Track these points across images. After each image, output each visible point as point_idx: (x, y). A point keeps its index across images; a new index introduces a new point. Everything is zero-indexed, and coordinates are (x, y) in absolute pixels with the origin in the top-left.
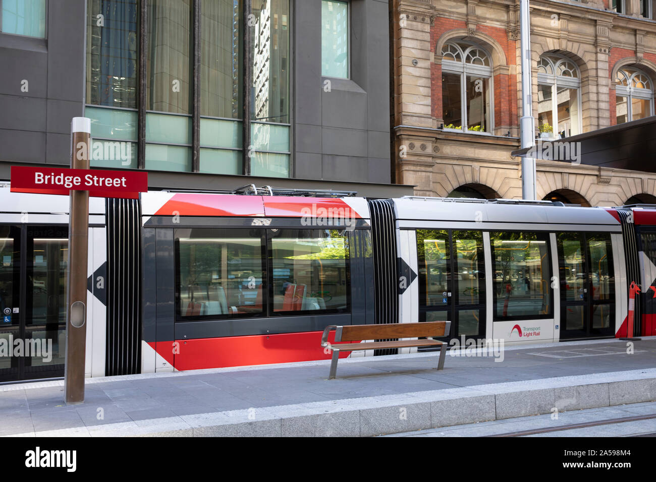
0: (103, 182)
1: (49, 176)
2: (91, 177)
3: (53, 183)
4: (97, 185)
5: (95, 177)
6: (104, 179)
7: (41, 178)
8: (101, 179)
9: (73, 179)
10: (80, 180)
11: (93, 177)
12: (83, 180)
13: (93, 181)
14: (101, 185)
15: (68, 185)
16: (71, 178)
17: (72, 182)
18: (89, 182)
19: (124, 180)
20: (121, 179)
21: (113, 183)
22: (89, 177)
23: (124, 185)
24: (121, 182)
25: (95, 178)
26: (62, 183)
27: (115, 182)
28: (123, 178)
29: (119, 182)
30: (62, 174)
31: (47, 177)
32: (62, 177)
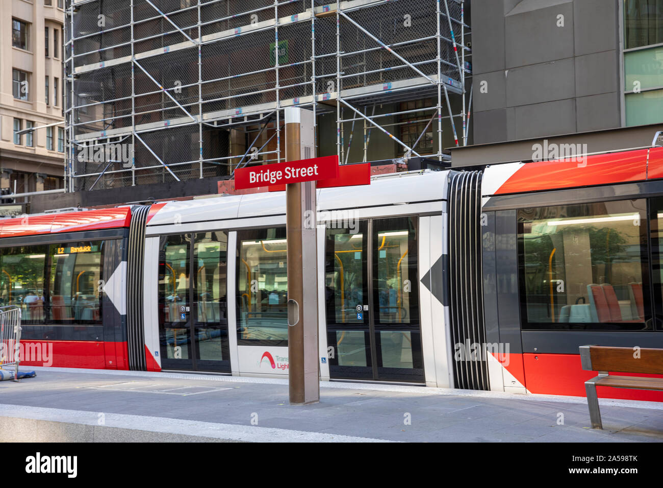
0: (299, 172)
1: (259, 174)
2: (289, 169)
3: (262, 181)
4: (295, 177)
5: (293, 168)
6: (299, 169)
7: (254, 177)
8: (298, 170)
9: (276, 173)
10: (281, 175)
11: (291, 169)
12: (284, 174)
13: (291, 172)
14: (297, 176)
15: (273, 181)
16: (274, 173)
17: (275, 177)
18: (288, 175)
19: (316, 167)
20: (313, 166)
21: (306, 173)
22: (288, 170)
23: (316, 174)
24: (314, 169)
25: (293, 170)
26: (268, 179)
27: (309, 172)
28: (315, 165)
29: (312, 171)
30: (268, 170)
31: (258, 175)
32: (268, 174)
